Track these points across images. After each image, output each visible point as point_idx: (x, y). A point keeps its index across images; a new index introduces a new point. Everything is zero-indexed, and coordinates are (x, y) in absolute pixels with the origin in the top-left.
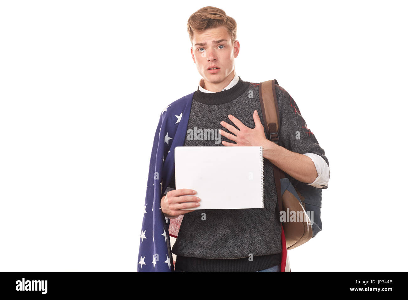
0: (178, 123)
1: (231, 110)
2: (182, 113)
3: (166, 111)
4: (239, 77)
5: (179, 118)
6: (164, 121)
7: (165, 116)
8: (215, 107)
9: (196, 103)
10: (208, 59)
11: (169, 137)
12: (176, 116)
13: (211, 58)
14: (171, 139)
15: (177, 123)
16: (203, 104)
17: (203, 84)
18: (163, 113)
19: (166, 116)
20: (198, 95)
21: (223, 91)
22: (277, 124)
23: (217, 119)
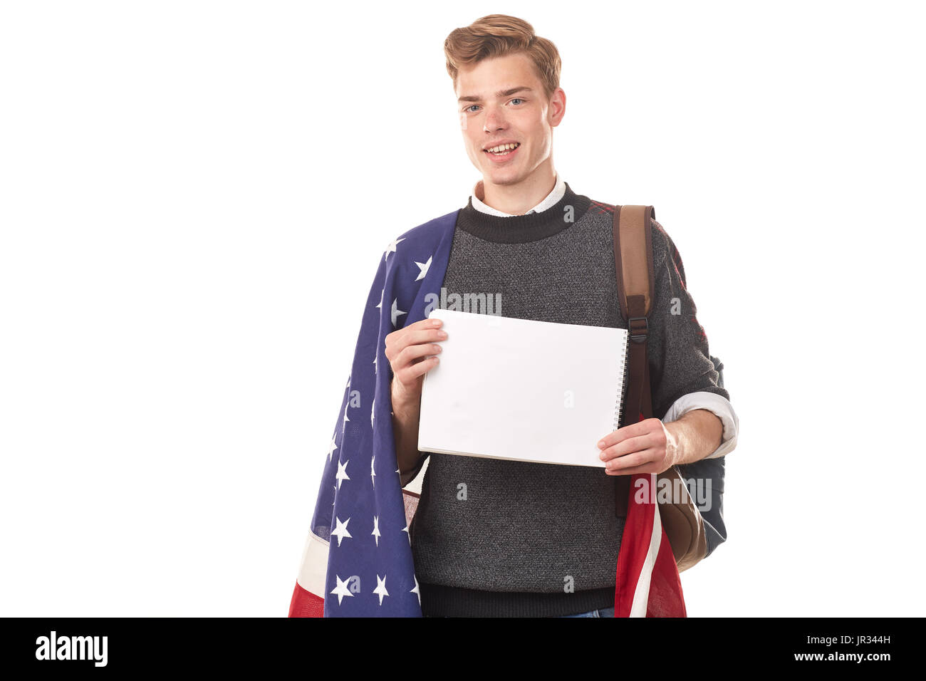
0: (421, 280)
1: (544, 257)
2: (431, 258)
3: (395, 251)
4: (566, 184)
5: (424, 268)
6: (391, 271)
7: (392, 262)
8: (509, 248)
9: (463, 236)
10: (485, 128)
11: (398, 309)
12: (417, 263)
13: (492, 126)
14: (402, 315)
15: (418, 279)
16: (481, 238)
17: (480, 193)
18: (387, 256)
19: (395, 263)
20: (468, 219)
21: (529, 215)
22: (646, 298)
23: (512, 275)
